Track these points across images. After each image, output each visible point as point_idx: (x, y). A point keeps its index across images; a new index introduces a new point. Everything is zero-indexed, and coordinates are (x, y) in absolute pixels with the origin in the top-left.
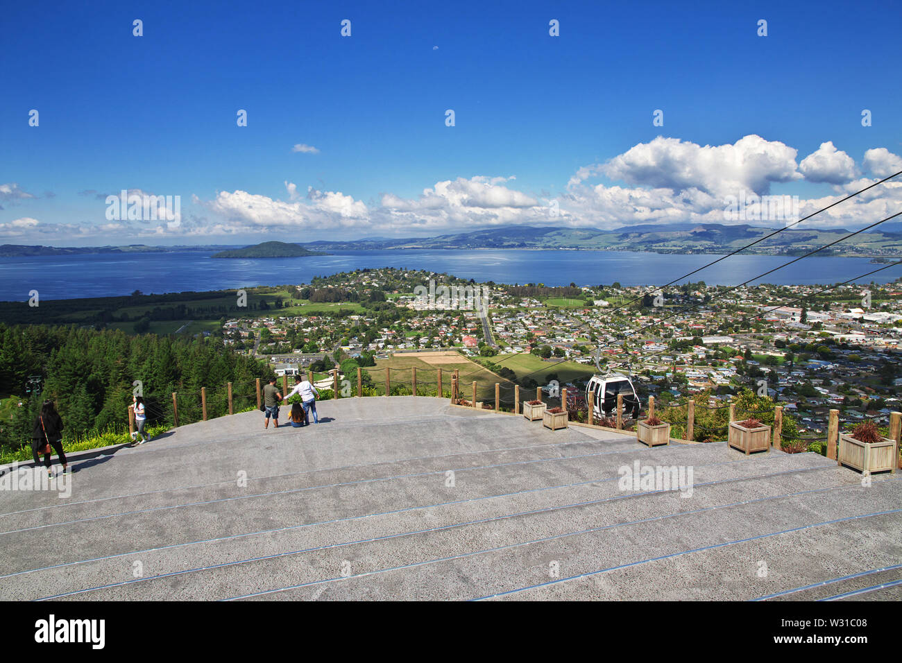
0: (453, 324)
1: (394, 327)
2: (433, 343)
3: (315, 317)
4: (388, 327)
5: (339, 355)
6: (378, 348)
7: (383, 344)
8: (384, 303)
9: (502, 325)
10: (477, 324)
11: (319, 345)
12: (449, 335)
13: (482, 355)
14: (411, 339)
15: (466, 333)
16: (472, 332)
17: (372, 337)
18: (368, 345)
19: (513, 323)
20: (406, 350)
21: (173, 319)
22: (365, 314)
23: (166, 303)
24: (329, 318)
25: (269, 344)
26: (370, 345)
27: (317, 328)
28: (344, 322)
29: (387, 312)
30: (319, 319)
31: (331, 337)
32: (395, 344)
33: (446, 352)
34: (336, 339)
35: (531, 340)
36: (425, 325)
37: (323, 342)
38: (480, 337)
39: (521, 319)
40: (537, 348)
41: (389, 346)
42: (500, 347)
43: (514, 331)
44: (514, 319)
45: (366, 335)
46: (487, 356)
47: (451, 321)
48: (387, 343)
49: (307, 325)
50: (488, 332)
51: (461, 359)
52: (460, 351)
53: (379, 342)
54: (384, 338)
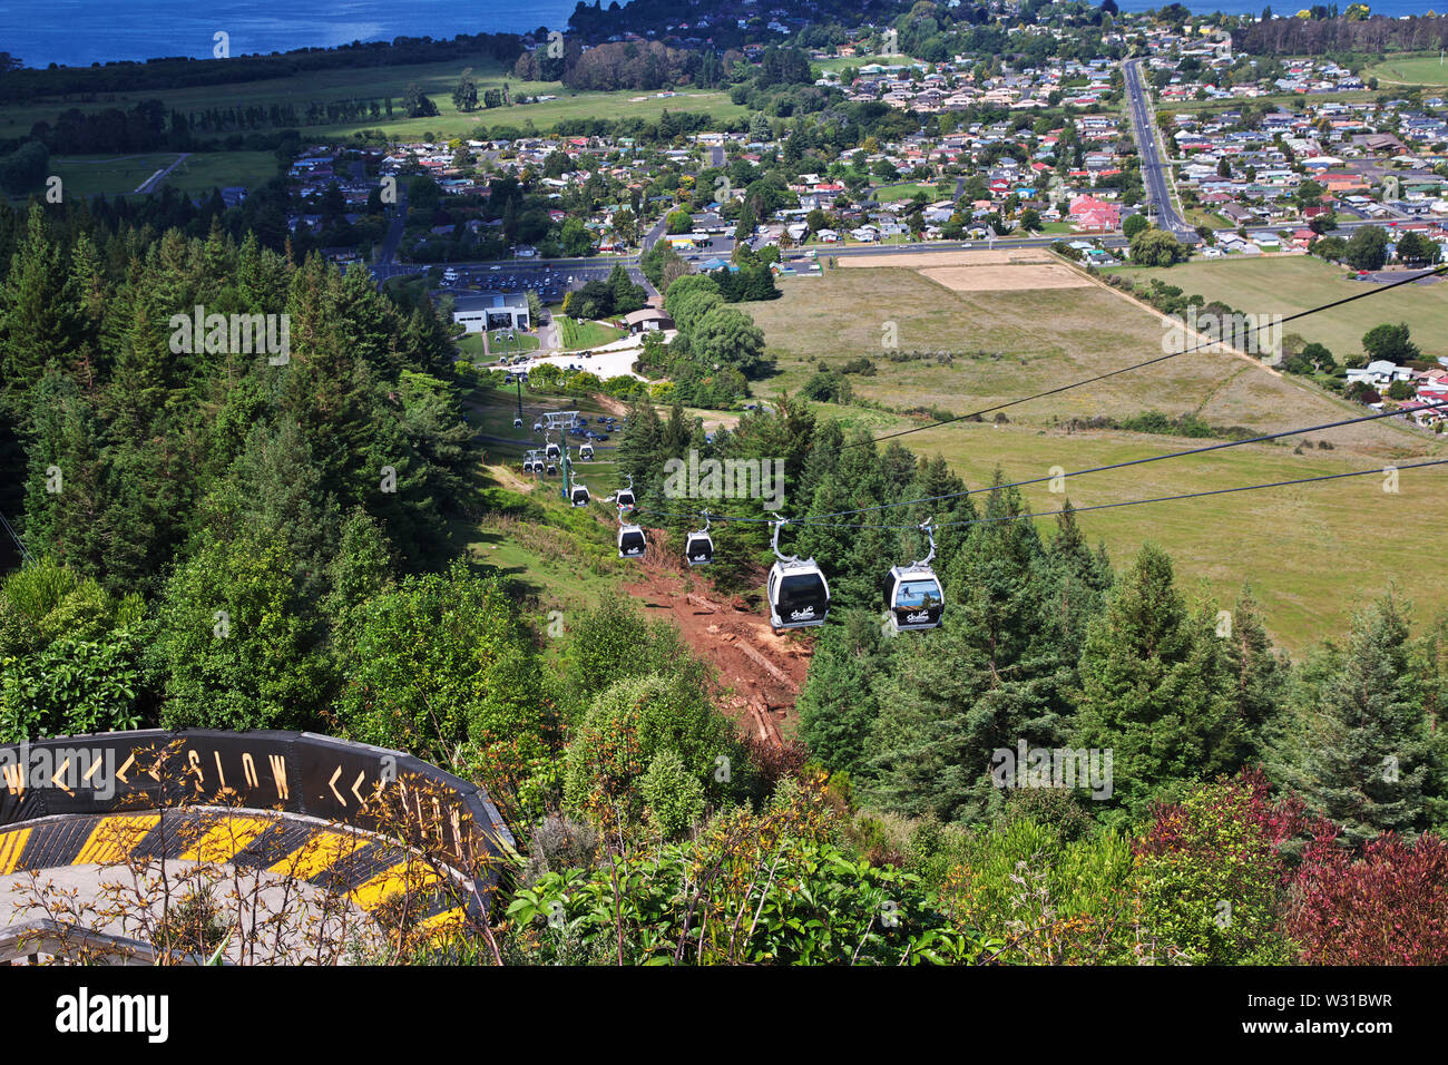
0: (1039, 156)
1: (840, 169)
2: (969, 221)
3: (584, 141)
4: (820, 171)
5: (659, 264)
6: (786, 239)
7: (804, 225)
8: (809, 91)
9: (1210, 158)
10: (1123, 154)
11: (596, 230)
12: (1023, 194)
13: (1138, 262)
14: (895, 208)
15: (1082, 187)
16: (1104, 184)
17: (768, 206)
18: (755, 230)
19: (1250, 148)
20: (880, 246)
21: (126, 147)
22: (745, 127)
23: (99, 96)
24: (628, 142)
25: (438, 231)
26: (762, 228)
27: (588, 176)
28: (677, 155)
29: (819, 123)
30: (595, 145)
31: (635, 206)
32: (844, 226)
33: (1012, 253)
34: (650, 212)
35: (1312, 207)
36: (944, 160)
37: (608, 221)
38: (1130, 202)
39: (1277, 136)
40: (1334, 235)
41: (822, 233)
42: (1203, 233)
43: (1251, 176)
44: (1253, 135)
45: (748, 199)
46: (1154, 263)
47: (1034, 145)
48: (818, 222)
49: (558, 165)
50: (1158, 182)
51: (1064, 276)
52: (1061, 249)
53: (790, 218)
54: (808, 207)
